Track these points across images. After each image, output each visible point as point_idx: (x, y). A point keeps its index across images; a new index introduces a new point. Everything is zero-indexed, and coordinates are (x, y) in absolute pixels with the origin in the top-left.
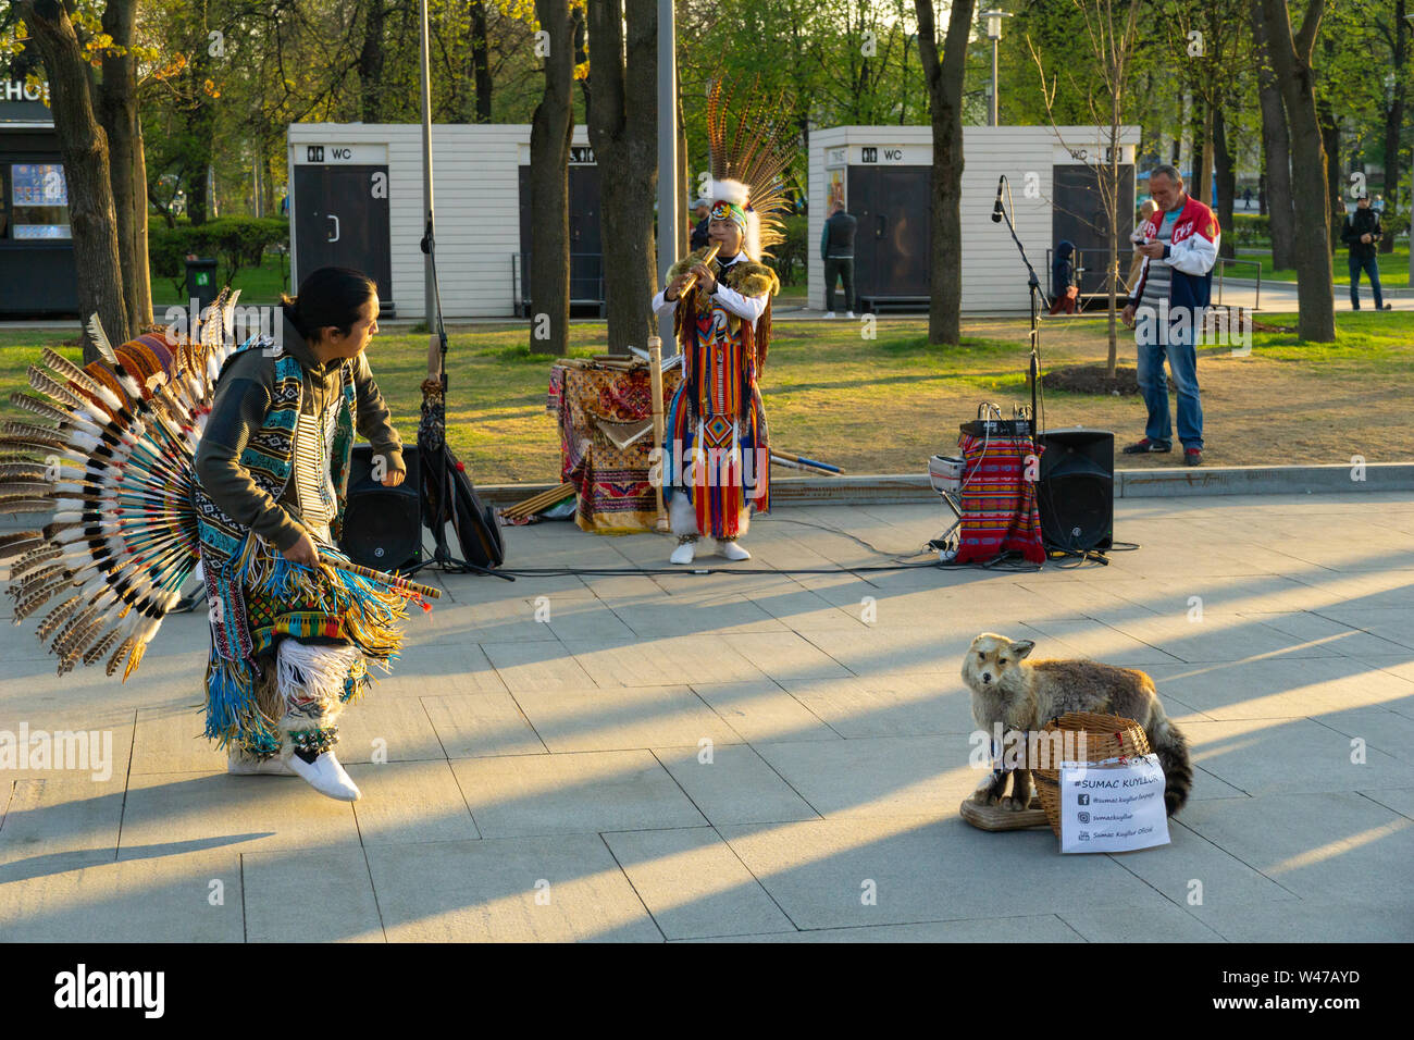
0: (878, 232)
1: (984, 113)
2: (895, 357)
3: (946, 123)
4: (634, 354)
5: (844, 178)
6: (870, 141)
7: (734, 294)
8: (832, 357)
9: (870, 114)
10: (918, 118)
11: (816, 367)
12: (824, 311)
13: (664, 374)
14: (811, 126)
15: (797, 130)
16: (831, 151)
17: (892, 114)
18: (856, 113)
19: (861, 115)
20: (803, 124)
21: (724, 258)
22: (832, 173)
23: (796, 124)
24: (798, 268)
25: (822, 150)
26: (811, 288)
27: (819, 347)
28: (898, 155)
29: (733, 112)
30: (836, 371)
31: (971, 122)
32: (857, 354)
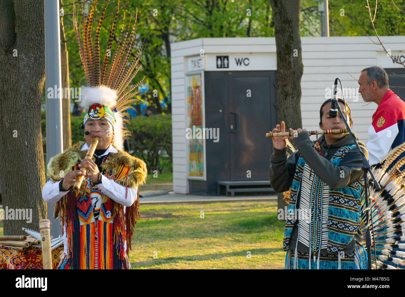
0: (232, 127)
1: (318, 26)
2: (250, 232)
3: (288, 34)
4: (27, 234)
5: (201, 81)
6: (223, 51)
7: (115, 183)
8: (195, 234)
9: (222, 27)
10: (262, 30)
11: (183, 241)
12: (187, 194)
13: (53, 251)
14: (172, 38)
15: (160, 41)
16: (190, 60)
17: (240, 28)
18: (210, 27)
19: (214, 28)
20: (165, 37)
21: (99, 151)
22: (192, 77)
23: (159, 37)
24: (163, 158)
25: (182, 58)
26: (175, 175)
27: (185, 225)
28: (246, 62)
29: (105, 28)
30: (199, 245)
31: (307, 33)
32: (217, 231)
